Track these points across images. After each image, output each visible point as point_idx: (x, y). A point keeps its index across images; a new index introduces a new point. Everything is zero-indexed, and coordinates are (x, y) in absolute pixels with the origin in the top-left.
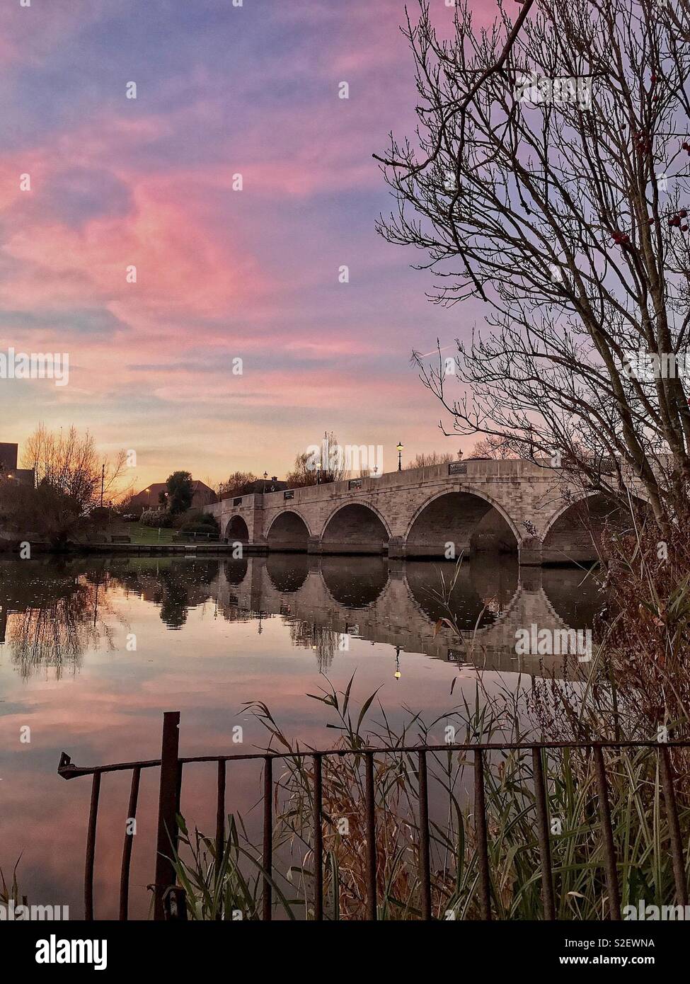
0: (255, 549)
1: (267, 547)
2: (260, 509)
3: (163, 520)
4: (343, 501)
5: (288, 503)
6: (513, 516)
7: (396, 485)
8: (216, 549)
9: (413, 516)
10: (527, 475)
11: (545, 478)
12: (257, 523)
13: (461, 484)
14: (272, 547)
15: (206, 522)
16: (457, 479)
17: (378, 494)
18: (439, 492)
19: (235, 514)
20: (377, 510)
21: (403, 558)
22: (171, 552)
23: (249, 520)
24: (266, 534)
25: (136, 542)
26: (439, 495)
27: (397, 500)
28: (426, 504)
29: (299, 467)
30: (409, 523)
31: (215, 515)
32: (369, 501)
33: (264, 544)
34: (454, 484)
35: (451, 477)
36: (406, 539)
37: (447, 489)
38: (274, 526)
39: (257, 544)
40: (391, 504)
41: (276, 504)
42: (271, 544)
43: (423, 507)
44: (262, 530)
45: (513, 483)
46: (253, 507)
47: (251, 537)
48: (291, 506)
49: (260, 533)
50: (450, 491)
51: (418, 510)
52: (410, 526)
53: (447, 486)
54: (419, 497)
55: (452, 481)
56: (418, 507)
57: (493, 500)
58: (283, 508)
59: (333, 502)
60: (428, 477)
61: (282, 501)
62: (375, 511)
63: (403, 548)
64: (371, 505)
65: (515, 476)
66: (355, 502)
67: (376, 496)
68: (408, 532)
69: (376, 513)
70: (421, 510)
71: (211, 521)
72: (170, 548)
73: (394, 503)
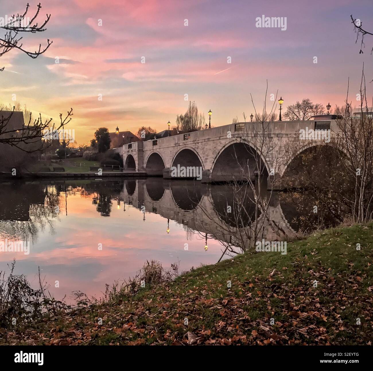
0: (138, 175)
1: (145, 174)
2: (141, 151)
3: (94, 157)
4: (181, 147)
5: (155, 147)
6: (267, 159)
7: (207, 138)
8: (114, 175)
9: (216, 158)
10: (277, 132)
11: (287, 135)
12: (140, 159)
13: (241, 138)
14: (149, 173)
15: (114, 158)
16: (239, 134)
17: (198, 143)
18: (229, 143)
19: (129, 153)
20: (197, 153)
21: (209, 183)
22: (87, 177)
23: (136, 157)
24: (145, 166)
25: (68, 171)
26: (229, 144)
27: (207, 147)
28: (222, 150)
29: (179, 123)
30: (214, 162)
31: (120, 154)
32: (194, 147)
33: (144, 172)
34: (237, 137)
35: (236, 133)
36: (212, 171)
37: (233, 141)
38: (149, 161)
39: (141, 172)
40: (205, 149)
41: (149, 148)
42: (149, 172)
43: (221, 152)
44: (143, 163)
45: (269, 137)
46: (137, 150)
47: (137, 168)
48: (157, 149)
49: (142, 166)
50: (235, 142)
51: (218, 154)
52: (214, 164)
53: (234, 139)
54: (219, 146)
55: (236, 136)
56: (219, 151)
57: (257, 148)
58: (152, 151)
59: (176, 147)
60: (224, 133)
61: (152, 146)
62: (196, 154)
63: (210, 177)
64: (195, 150)
65: (270, 132)
66: (187, 148)
67: (197, 144)
68: (213, 167)
69: (197, 155)
70: (220, 154)
71: (118, 157)
72: (86, 175)
73: (206, 149)
